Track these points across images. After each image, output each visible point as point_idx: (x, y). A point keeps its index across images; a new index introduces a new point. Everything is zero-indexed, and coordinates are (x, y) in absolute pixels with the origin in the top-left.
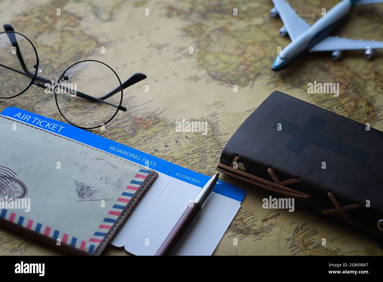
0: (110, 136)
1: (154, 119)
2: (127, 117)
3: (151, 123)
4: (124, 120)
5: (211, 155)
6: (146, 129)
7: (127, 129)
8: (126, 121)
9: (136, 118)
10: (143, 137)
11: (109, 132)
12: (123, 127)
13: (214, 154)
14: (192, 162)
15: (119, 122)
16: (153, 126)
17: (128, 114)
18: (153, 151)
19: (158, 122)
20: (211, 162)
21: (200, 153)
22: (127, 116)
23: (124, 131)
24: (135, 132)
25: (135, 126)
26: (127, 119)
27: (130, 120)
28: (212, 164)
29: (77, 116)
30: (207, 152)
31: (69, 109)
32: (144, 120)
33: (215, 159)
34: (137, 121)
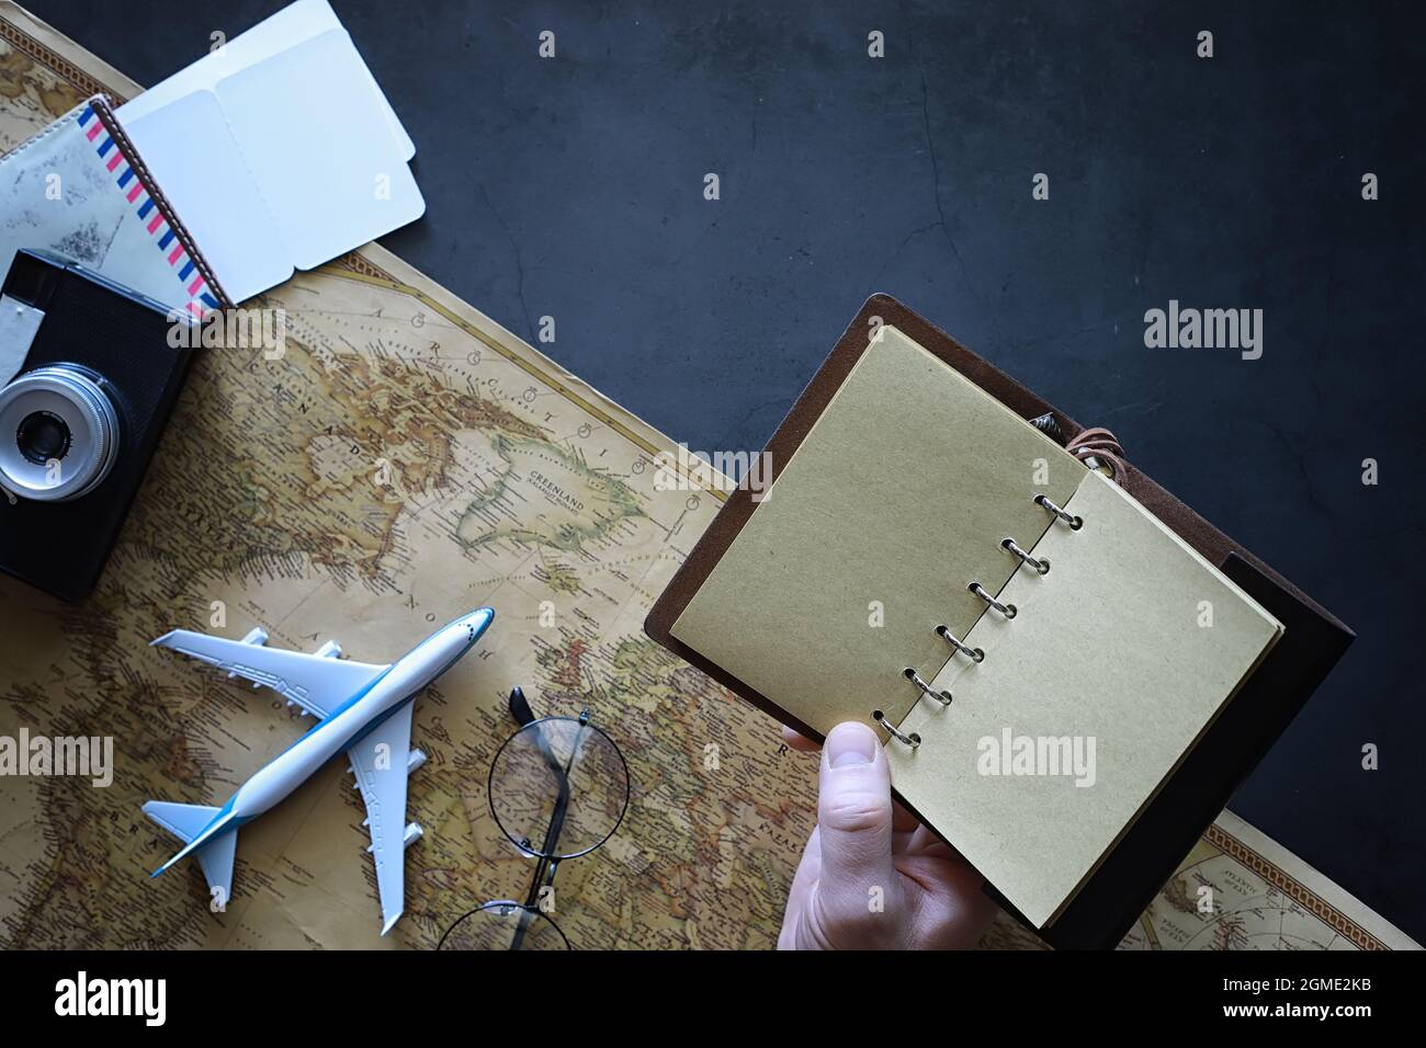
0: (114, 716)
1: (198, 774)
2: (180, 723)
3: (185, 773)
4: (169, 722)
5: (147, 916)
6: (165, 773)
7: (147, 737)
8: (166, 727)
9: (182, 741)
10: (142, 777)
11: (122, 711)
12: (148, 729)
13: (154, 921)
14: (111, 892)
15: (158, 715)
16: (178, 782)
17: (186, 722)
18: (111, 810)
19: (193, 785)
20: (129, 923)
21: (144, 896)
22: (182, 721)
23: (138, 737)
24: (145, 757)
25: (161, 748)
26: (175, 725)
27: (172, 732)
28: (124, 928)
29: (137, 633)
30: (154, 907)
31: (151, 608)
32: (185, 759)
33: (143, 927)
34: (176, 748)
